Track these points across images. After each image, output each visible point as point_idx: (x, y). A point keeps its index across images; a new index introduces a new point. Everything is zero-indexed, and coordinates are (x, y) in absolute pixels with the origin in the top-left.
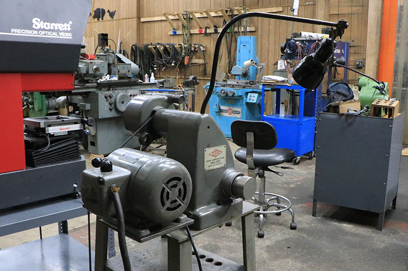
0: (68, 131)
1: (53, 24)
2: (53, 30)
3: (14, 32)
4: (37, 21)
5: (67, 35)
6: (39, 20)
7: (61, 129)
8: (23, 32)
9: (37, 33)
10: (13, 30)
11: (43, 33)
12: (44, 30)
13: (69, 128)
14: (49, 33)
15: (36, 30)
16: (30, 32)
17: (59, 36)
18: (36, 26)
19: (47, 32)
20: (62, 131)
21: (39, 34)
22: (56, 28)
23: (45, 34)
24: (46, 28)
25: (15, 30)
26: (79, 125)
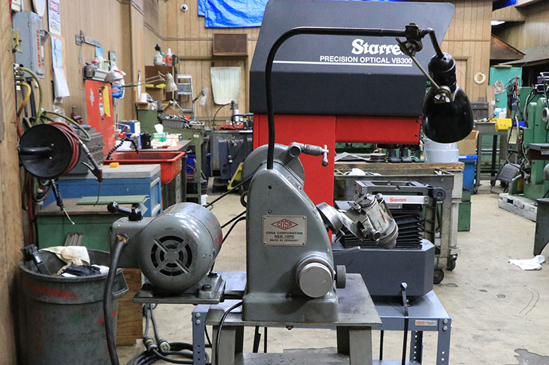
0: (403, 204)
1: (385, 46)
2: (384, 55)
3: (323, 61)
4: (359, 43)
5: (404, 61)
6: (362, 41)
7: (392, 200)
8: (336, 59)
9: (357, 61)
10: (322, 58)
11: (367, 59)
12: (368, 55)
13: (405, 200)
14: (376, 60)
15: (356, 56)
16: (347, 59)
17: (391, 63)
18: (357, 50)
19: (372, 58)
20: (393, 202)
21: (359, 62)
22: (388, 52)
23: (369, 62)
24: (372, 53)
25: (326, 58)
26: (423, 197)
